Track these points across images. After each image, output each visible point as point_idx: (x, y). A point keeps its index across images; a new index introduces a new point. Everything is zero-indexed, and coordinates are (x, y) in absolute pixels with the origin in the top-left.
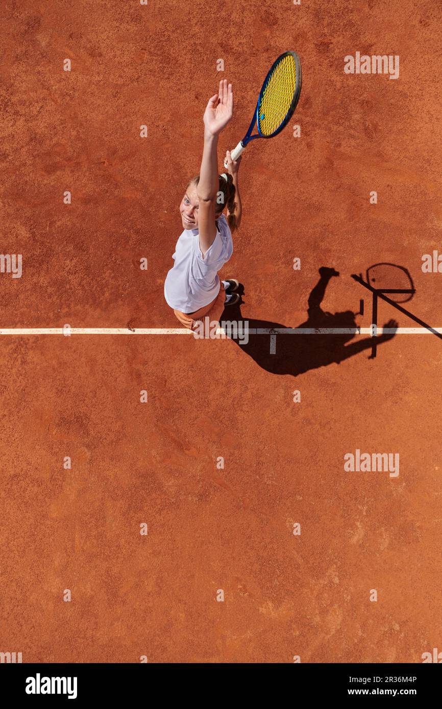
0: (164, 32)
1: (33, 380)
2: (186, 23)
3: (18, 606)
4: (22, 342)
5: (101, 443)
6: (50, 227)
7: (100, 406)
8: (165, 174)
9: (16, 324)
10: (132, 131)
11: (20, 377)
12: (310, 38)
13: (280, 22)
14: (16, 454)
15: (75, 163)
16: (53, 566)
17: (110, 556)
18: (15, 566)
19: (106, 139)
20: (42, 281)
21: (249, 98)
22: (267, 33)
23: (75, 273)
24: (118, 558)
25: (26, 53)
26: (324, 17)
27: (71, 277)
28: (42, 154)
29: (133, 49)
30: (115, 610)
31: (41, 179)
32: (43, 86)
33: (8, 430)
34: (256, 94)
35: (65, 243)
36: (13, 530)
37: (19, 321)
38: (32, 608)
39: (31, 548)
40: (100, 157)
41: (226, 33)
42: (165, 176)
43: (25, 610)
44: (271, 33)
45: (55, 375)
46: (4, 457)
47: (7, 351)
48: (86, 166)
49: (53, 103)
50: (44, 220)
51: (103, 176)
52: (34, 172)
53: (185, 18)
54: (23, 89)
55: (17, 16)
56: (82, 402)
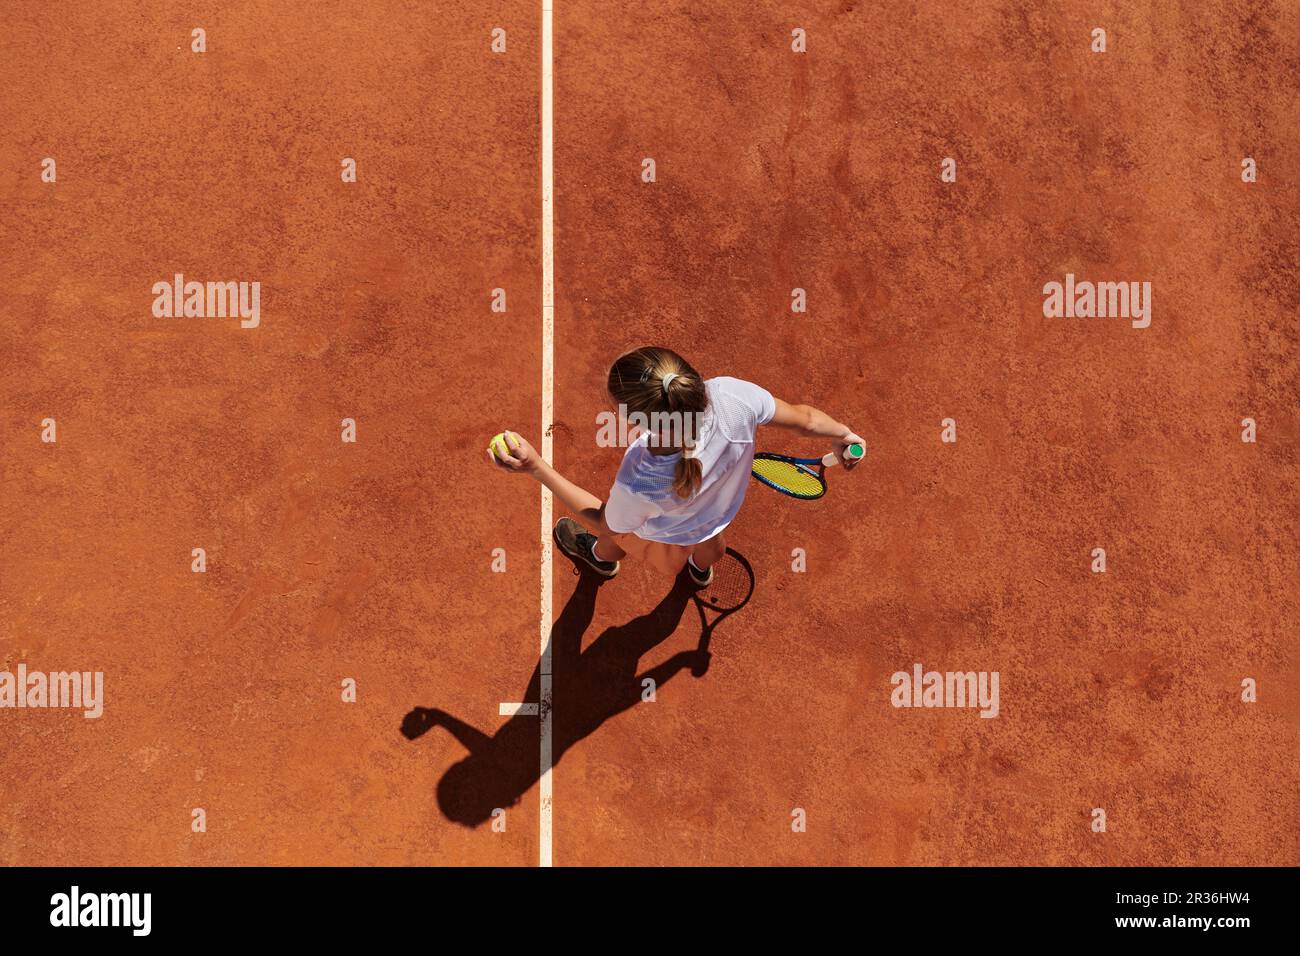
0: (1110, 481)
1: (458, 255)
2: (1132, 521)
3: (36, 231)
4: (528, 235)
5: (335, 378)
6: (739, 282)
7: (405, 375)
8: (846, 488)
9: (561, 226)
10: (922, 426)
11: (464, 234)
12: (1130, 768)
13: (1155, 705)
14: (322, 227)
15: (857, 325)
16: (105, 293)
17: (114, 396)
18: (112, 226)
19: (904, 378)
20: (640, 268)
21: (1003, 646)
22: (1131, 680)
23: (655, 327)
24: (109, 411)
25: (1043, 239)
26: (1175, 795)
27: (648, 319)
28: (871, 269)
29: (1073, 426)
30: (6, 407)
31: (824, 266)
32: (989, 269)
33: (369, 212)
34: (1013, 660)
35: (711, 308)
36: (180, 223)
37: (567, 231)
38: (29, 256)
39: (144, 254)
40: (871, 367)
41: (1122, 598)
42: (842, 489)
43: (27, 245)
44: (1132, 688)
45: (467, 292)
46: (318, 205)
47: (512, 211)
48: (852, 344)
49: (961, 285)
50: (751, 272)
51: (837, 374)
52: (838, 253)
53: (1141, 519)
54: (982, 235)
55: (1106, 225)
56: (414, 341)
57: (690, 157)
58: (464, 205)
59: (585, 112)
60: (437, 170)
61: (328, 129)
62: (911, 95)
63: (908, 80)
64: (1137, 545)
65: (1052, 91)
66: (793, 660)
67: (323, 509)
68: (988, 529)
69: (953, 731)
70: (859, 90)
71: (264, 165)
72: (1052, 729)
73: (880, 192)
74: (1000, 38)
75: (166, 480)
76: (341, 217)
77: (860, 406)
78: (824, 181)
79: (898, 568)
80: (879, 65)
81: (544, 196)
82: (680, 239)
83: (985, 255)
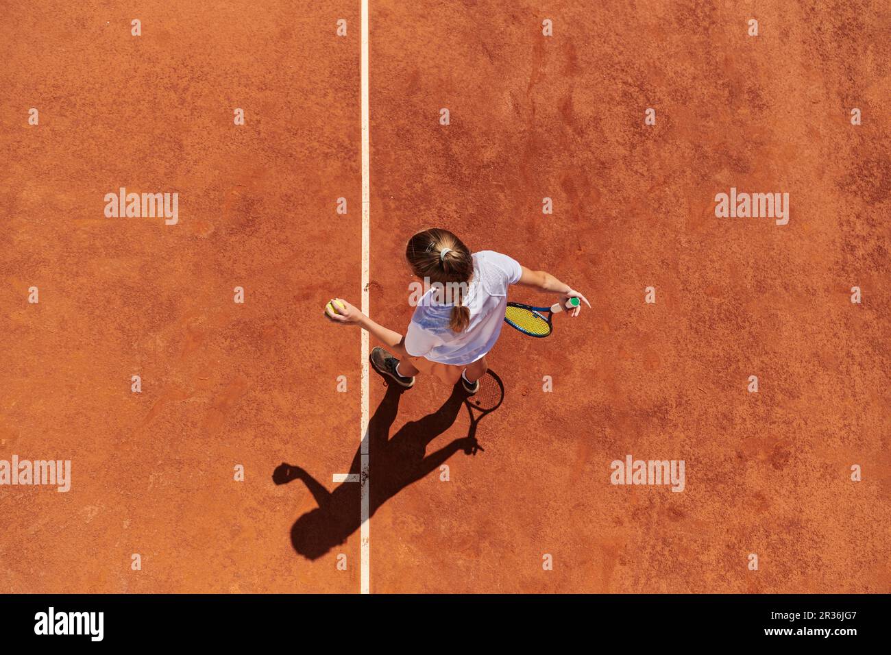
0: (749, 321)
1: (304, 166)
2: (763, 348)
3: (8, 150)
4: (351, 153)
5: (218, 251)
6: (496, 185)
7: (267, 249)
8: (570, 327)
9: (374, 147)
10: (622, 284)
11: (307, 152)
12: (761, 515)
13: (778, 473)
14: (209, 147)
15: (577, 215)
16: (57, 192)
17: (64, 264)
18: (62, 146)
19: (609, 252)
20: (429, 176)
21: (676, 434)
22: (762, 456)
23: (439, 216)
24: (62, 274)
25: (704, 157)
26: (792, 533)
27: (434, 211)
28: (587, 176)
29: (724, 284)
31: (555, 175)
32: (668, 177)
34: (682, 443)
35: (478, 204)
36: (110, 144)
37: (378, 150)
39: (85, 166)
40: (587, 245)
41: (756, 401)
42: (567, 326)
44: (763, 461)
46: (206, 133)
47: (341, 136)
48: (575, 228)
49: (649, 188)
50: (504, 178)
51: (564, 248)
52: (563, 166)
53: (769, 347)
54: (662, 154)
55: (747, 147)
56: (273, 226)
57: (463, 99)
58: (308, 132)
59: (391, 67)
60: (289, 108)
61: (212, 79)
62: (615, 57)
63: (612, 47)
64: (766, 365)
65: (711, 55)
66: (533, 443)
67: (211, 342)
68: (666, 354)
69: (642, 492)
70: (579, 54)
71: (168, 104)
72: (709, 489)
73: (593, 124)
74: (675, 18)
75: (102, 322)
76: (222, 140)
77: (579, 270)
78: (555, 117)
79: (605, 380)
80: (593, 36)
81: (363, 126)
82: (456, 156)
83: (665, 167)
